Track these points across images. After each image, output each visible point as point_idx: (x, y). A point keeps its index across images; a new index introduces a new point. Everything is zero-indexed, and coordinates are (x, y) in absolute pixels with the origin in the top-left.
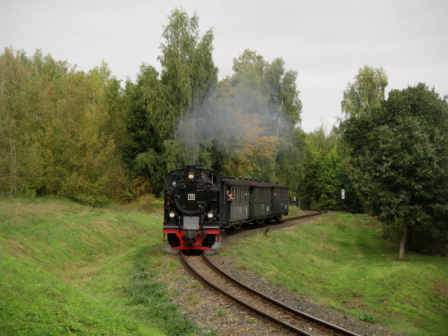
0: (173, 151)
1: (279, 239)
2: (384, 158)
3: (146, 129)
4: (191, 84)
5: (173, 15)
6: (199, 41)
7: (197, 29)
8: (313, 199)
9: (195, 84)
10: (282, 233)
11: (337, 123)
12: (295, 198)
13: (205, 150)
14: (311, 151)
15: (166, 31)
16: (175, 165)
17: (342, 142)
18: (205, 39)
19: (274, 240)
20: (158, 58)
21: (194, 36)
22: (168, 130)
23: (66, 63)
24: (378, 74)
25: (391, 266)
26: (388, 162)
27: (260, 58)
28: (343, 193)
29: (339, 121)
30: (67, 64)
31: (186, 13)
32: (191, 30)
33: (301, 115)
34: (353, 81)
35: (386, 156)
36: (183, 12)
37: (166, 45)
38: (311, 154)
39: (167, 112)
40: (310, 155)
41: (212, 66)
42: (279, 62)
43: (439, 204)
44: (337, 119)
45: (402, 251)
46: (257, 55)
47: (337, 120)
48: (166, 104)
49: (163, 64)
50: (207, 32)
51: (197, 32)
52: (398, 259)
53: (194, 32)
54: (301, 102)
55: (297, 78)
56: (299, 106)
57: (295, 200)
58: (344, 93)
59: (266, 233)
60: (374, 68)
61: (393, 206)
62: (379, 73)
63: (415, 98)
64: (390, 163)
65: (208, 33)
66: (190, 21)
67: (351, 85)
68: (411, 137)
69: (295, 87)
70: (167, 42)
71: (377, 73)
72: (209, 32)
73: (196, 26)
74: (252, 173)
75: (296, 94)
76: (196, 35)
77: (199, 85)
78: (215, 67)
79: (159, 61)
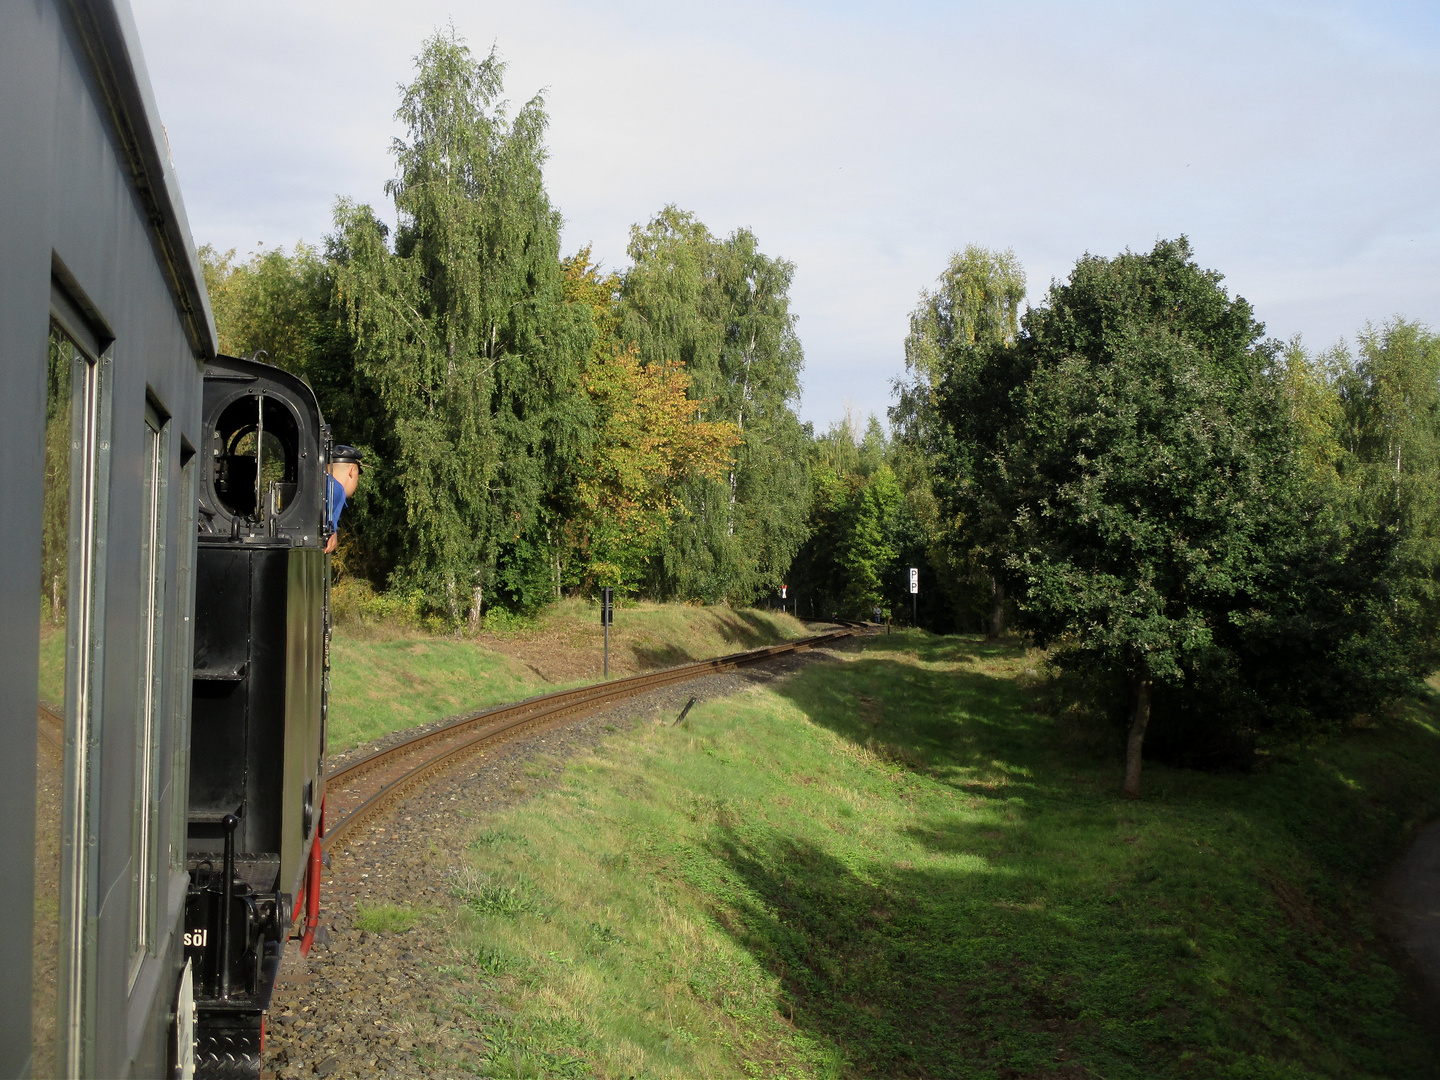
0: (424, 451)
1: (729, 734)
2: (1081, 459)
3: (351, 391)
4: (480, 259)
5: (428, 53)
6: (505, 130)
7: (501, 97)
8: (827, 592)
9: (492, 255)
10: (742, 706)
11: (895, 395)
12: (784, 590)
13: (523, 450)
14: (824, 478)
15: (409, 100)
16: (431, 493)
17: (908, 444)
18: (519, 123)
19: (714, 742)
20: (389, 186)
21: (491, 119)
22: (410, 390)
23: (209, 252)
24: (1001, 266)
25: (1112, 824)
26: (1094, 473)
27: (698, 229)
28: (914, 579)
29: (900, 390)
30: (211, 254)
31: (466, 48)
32: (481, 98)
33: (801, 376)
34: (936, 287)
35: (1090, 454)
36: (459, 45)
37: (410, 143)
38: (823, 484)
39: (410, 337)
40: (821, 488)
41: (543, 207)
42: (744, 239)
43: (1262, 613)
44: (893, 384)
45: (1134, 764)
46: (692, 221)
47: (896, 388)
48: (406, 315)
49: (402, 202)
50: (528, 104)
51: (501, 108)
52: (1123, 794)
53: (488, 102)
54: (799, 345)
55: (793, 280)
56: (795, 356)
57: (784, 596)
58: (913, 318)
59: (683, 715)
60: (991, 252)
61: (1115, 622)
62: (1004, 265)
63: (1161, 279)
64: (1103, 475)
65: (532, 107)
66: (477, 70)
67: (931, 296)
68: (1169, 392)
69: (785, 303)
70: (412, 135)
71: (997, 266)
72: (532, 102)
73: (496, 87)
74: (669, 523)
75: (787, 321)
76: (496, 115)
77: (503, 258)
78: (551, 210)
79: (391, 195)
